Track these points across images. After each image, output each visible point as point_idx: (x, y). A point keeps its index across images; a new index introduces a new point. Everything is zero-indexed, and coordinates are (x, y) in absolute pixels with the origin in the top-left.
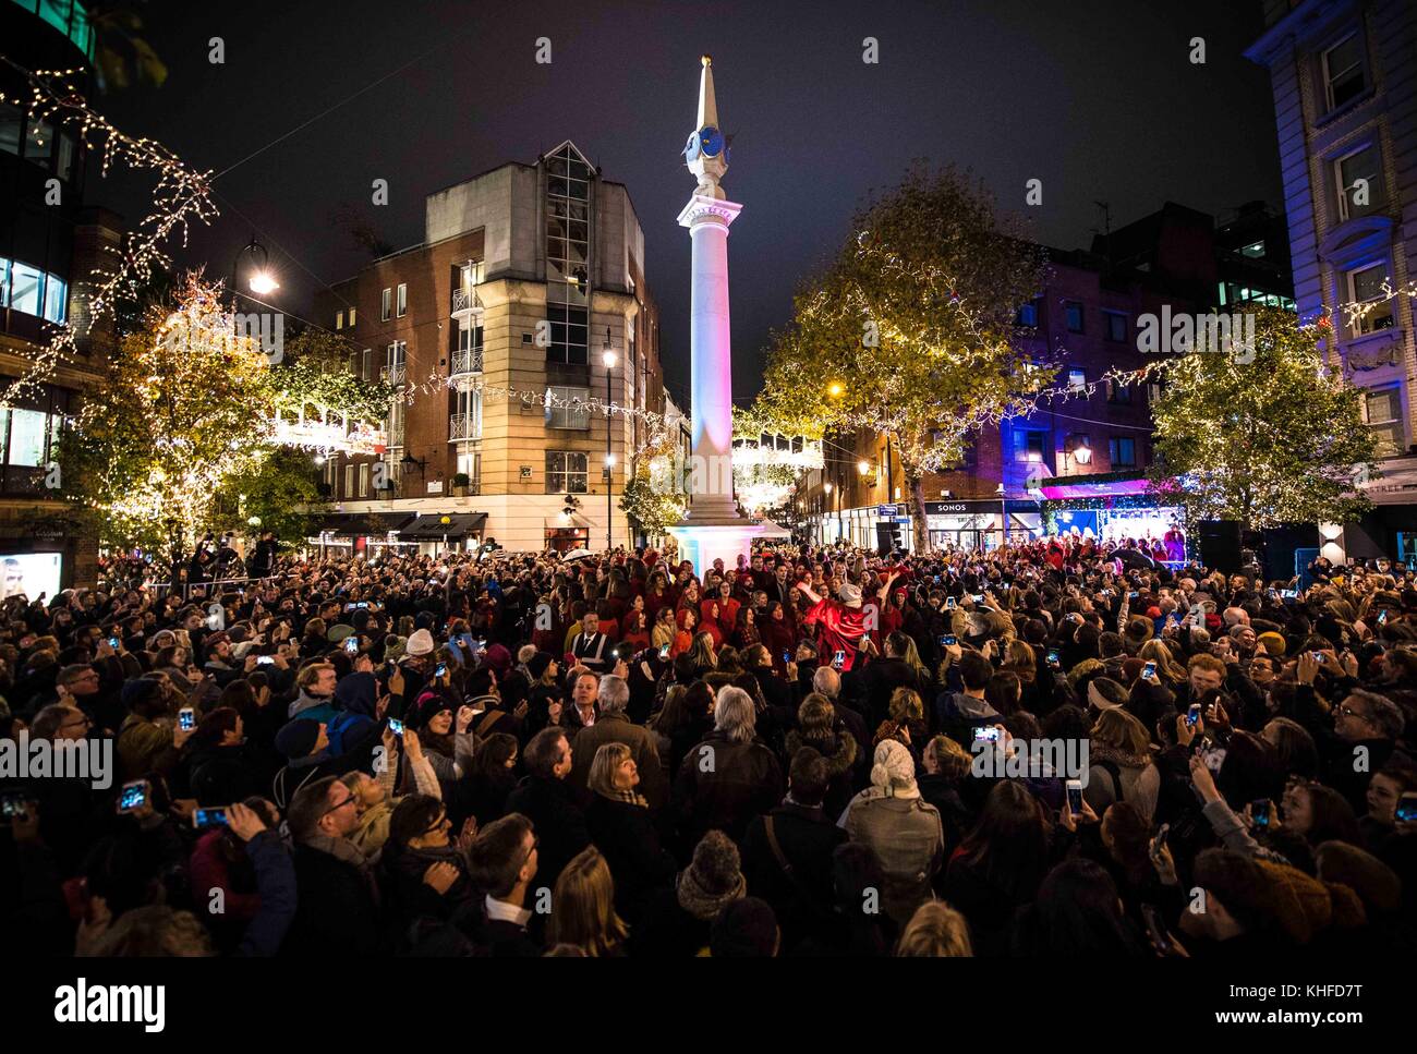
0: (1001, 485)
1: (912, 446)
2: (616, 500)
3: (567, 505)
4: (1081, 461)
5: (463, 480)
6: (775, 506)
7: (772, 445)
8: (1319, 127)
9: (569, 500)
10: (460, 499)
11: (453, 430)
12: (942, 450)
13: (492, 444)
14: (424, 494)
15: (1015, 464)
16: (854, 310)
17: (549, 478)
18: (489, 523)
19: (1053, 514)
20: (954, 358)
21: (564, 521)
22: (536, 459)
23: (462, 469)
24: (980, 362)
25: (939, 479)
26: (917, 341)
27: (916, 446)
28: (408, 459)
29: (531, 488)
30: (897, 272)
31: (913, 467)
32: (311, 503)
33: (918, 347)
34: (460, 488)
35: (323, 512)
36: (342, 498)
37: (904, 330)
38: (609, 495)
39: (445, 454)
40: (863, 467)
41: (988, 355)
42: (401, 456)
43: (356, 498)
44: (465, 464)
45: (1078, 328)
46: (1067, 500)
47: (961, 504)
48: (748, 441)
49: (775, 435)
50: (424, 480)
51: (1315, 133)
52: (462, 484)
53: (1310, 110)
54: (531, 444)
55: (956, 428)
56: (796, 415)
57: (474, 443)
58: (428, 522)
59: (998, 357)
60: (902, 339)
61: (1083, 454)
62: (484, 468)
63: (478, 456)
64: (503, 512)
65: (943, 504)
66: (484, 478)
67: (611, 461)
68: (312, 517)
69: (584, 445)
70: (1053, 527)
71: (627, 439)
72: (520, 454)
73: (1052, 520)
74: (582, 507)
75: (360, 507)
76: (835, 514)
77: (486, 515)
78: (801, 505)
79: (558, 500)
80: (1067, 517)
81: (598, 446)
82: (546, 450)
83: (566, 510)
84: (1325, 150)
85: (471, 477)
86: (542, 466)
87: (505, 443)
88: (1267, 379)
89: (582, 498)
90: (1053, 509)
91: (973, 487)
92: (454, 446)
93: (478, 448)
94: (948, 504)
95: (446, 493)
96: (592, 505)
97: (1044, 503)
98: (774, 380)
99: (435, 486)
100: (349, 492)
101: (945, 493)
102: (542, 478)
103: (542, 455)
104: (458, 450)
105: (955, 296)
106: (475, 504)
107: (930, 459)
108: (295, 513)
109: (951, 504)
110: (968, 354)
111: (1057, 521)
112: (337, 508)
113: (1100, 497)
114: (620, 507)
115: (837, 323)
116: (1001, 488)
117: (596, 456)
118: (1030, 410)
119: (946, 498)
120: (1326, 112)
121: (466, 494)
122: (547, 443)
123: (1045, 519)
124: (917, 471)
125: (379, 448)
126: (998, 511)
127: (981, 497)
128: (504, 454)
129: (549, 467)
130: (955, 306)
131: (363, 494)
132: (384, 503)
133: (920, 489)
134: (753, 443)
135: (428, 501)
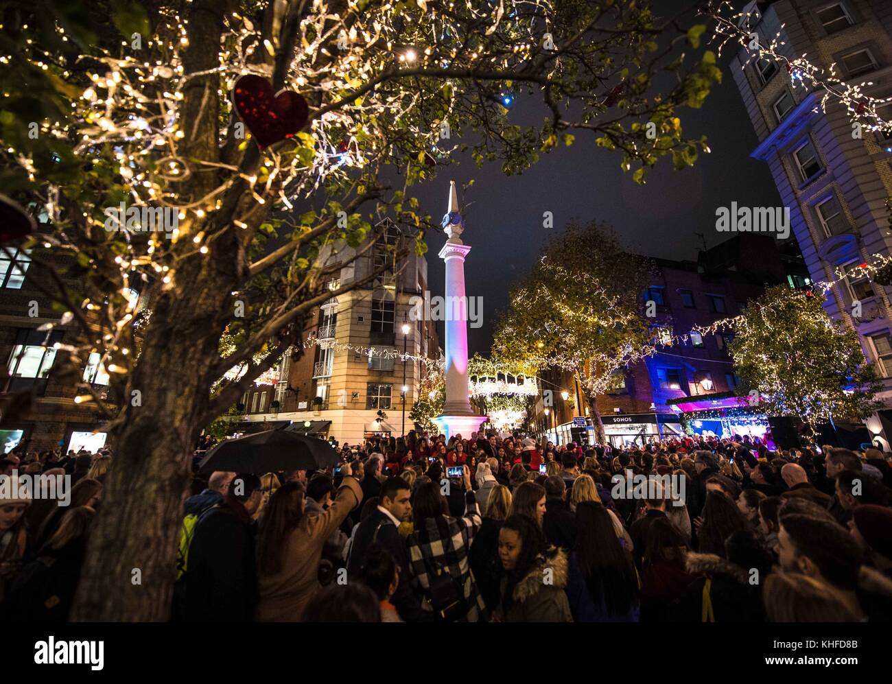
0: (653, 404)
1: (588, 378)
2: (407, 414)
3: (378, 417)
4: (706, 388)
5: (319, 401)
6: (516, 427)
7: (504, 380)
8: (801, 189)
9: (380, 413)
10: (316, 412)
11: (316, 372)
12: (605, 379)
13: (336, 379)
14: (296, 410)
15: (661, 390)
16: (543, 298)
17: (369, 400)
18: (332, 427)
19: (689, 422)
20: (602, 323)
21: (376, 426)
22: (362, 388)
23: (319, 395)
24: (619, 325)
25: (610, 400)
26: (580, 313)
27: (591, 378)
28: (289, 388)
29: (357, 406)
30: (564, 277)
31: (590, 391)
32: (232, 415)
33: (580, 317)
34: (317, 406)
35: (238, 421)
36: (249, 413)
37: (572, 308)
38: (404, 411)
39: (310, 384)
40: (565, 395)
41: (624, 321)
42: (285, 387)
43: (257, 412)
44: (321, 391)
45: (691, 305)
46: (695, 412)
47: (628, 417)
48: (489, 378)
49: (506, 374)
50: (297, 401)
51: (800, 193)
52: (319, 404)
53: (794, 181)
54: (359, 379)
55: (612, 365)
56: (513, 358)
57: (327, 379)
58: (297, 427)
59: (629, 322)
60: (571, 313)
61: (707, 384)
62: (332, 393)
63: (328, 386)
64: (340, 420)
65: (616, 417)
66: (331, 400)
67: (405, 389)
68: (232, 424)
69: (390, 380)
70: (691, 431)
71: (415, 377)
72: (353, 385)
73: (689, 426)
74: (387, 418)
75: (259, 418)
76: (553, 430)
77: (330, 422)
78: (533, 425)
79: (373, 413)
80: (698, 424)
81: (398, 381)
82: (368, 383)
83: (378, 420)
84: (808, 201)
85: (324, 399)
86: (365, 393)
87: (344, 378)
88: (793, 329)
89: (388, 413)
90: (688, 419)
91: (635, 406)
92: (316, 380)
93: (329, 382)
94: (620, 417)
95: (309, 409)
96: (393, 416)
97: (681, 415)
98: (500, 339)
99: (303, 405)
100: (254, 408)
101: (617, 410)
102: (364, 400)
103: (365, 386)
104: (318, 383)
105: (599, 288)
106: (325, 416)
107: (598, 386)
108: (223, 422)
109: (622, 417)
110: (611, 320)
111: (693, 427)
112: (246, 418)
113: (717, 410)
114: (410, 417)
115: (532, 305)
116: (653, 406)
117: (397, 386)
118: (652, 352)
119: (618, 413)
120: (802, 181)
121: (320, 409)
122: (368, 379)
123: (684, 426)
124: (592, 393)
125: (275, 381)
126: (653, 422)
127: (641, 412)
128: (343, 385)
129: (369, 394)
130: (600, 294)
131: (261, 410)
132: (273, 415)
133: (596, 405)
134: (492, 379)
135: (298, 414)
